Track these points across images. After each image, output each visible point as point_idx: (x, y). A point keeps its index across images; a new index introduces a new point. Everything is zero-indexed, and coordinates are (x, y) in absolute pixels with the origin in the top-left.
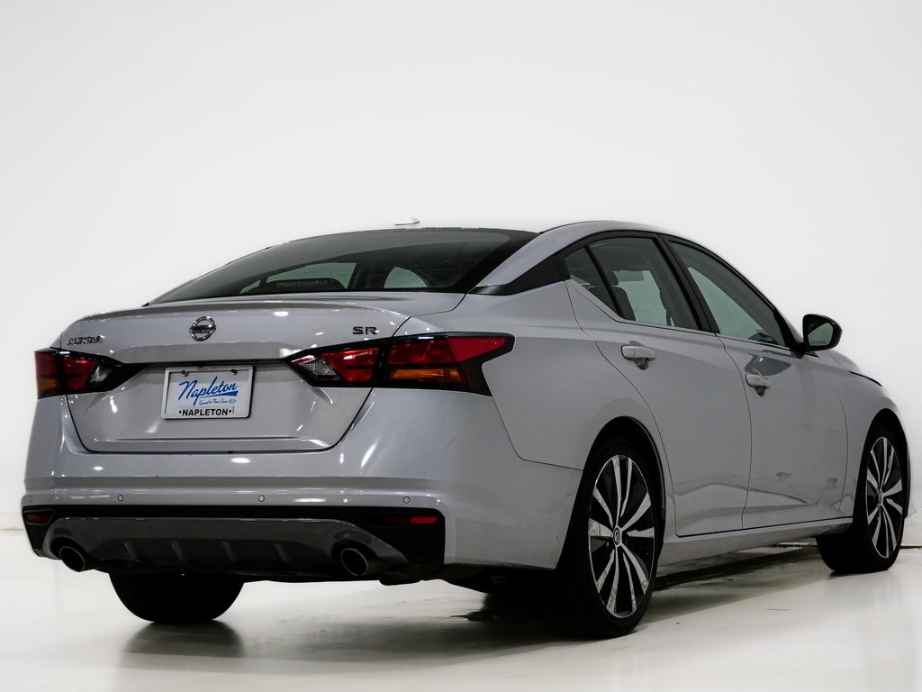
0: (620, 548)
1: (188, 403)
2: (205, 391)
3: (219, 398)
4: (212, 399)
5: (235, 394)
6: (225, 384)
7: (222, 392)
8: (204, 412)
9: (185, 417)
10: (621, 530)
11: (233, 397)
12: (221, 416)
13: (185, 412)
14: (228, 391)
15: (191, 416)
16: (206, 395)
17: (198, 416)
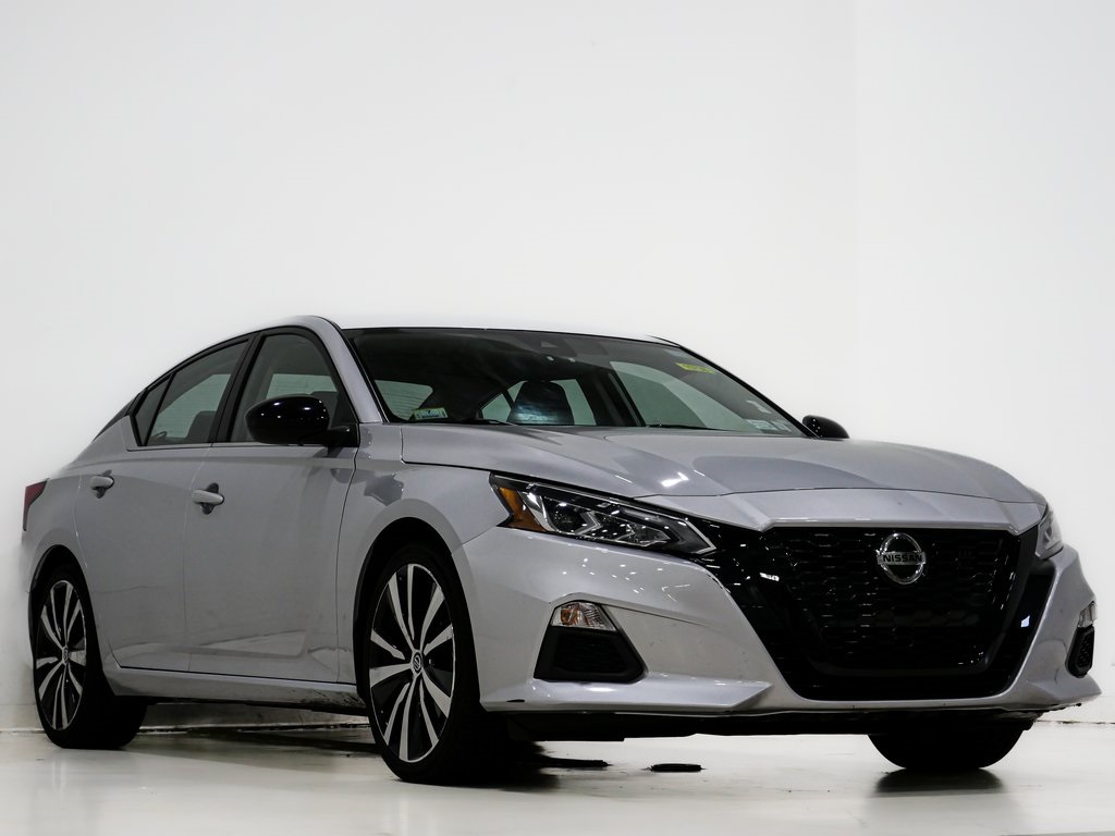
0: (63, 645)
10: (63, 661)
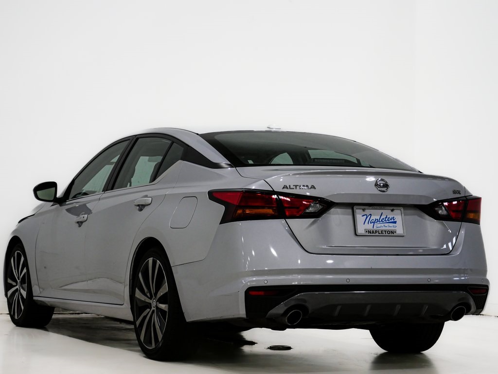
1: (370, 227)
2: (377, 221)
3: (386, 225)
4: (382, 225)
5: (395, 222)
6: (388, 217)
7: (388, 221)
8: (380, 232)
9: (370, 234)
11: (394, 224)
12: (390, 235)
13: (369, 232)
14: (390, 221)
15: (373, 234)
16: (378, 223)
17: (377, 234)
